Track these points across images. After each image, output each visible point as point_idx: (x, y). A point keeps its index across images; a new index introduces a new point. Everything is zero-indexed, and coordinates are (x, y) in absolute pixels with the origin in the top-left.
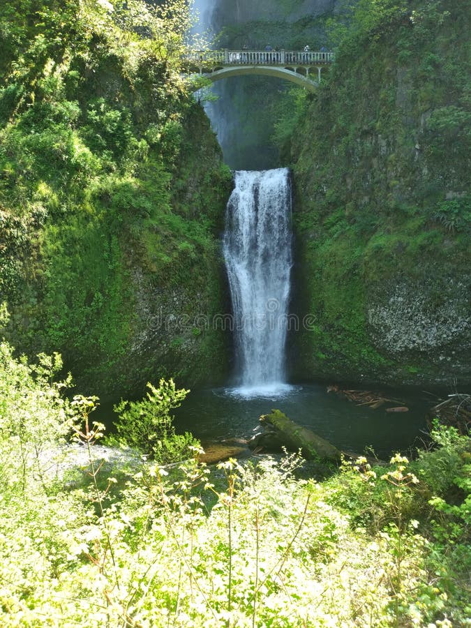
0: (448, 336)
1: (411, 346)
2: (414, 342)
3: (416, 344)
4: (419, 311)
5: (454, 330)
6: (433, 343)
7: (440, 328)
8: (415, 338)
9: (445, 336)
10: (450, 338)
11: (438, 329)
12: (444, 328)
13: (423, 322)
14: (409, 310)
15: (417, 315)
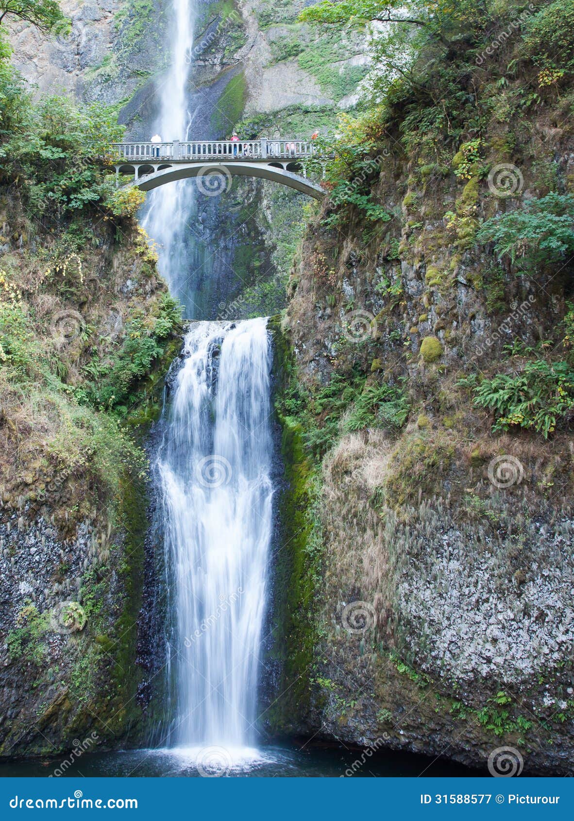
0: (552, 651)
1: (484, 670)
2: (489, 660)
3: (493, 666)
4: (490, 591)
5: (562, 638)
6: (525, 665)
7: (534, 632)
8: (489, 650)
9: (546, 650)
10: (556, 656)
11: (530, 632)
12: (542, 633)
13: (500, 617)
14: (473, 589)
15: (487, 600)
